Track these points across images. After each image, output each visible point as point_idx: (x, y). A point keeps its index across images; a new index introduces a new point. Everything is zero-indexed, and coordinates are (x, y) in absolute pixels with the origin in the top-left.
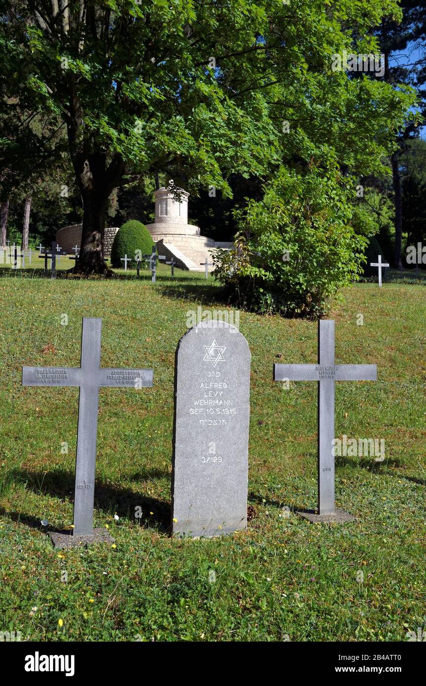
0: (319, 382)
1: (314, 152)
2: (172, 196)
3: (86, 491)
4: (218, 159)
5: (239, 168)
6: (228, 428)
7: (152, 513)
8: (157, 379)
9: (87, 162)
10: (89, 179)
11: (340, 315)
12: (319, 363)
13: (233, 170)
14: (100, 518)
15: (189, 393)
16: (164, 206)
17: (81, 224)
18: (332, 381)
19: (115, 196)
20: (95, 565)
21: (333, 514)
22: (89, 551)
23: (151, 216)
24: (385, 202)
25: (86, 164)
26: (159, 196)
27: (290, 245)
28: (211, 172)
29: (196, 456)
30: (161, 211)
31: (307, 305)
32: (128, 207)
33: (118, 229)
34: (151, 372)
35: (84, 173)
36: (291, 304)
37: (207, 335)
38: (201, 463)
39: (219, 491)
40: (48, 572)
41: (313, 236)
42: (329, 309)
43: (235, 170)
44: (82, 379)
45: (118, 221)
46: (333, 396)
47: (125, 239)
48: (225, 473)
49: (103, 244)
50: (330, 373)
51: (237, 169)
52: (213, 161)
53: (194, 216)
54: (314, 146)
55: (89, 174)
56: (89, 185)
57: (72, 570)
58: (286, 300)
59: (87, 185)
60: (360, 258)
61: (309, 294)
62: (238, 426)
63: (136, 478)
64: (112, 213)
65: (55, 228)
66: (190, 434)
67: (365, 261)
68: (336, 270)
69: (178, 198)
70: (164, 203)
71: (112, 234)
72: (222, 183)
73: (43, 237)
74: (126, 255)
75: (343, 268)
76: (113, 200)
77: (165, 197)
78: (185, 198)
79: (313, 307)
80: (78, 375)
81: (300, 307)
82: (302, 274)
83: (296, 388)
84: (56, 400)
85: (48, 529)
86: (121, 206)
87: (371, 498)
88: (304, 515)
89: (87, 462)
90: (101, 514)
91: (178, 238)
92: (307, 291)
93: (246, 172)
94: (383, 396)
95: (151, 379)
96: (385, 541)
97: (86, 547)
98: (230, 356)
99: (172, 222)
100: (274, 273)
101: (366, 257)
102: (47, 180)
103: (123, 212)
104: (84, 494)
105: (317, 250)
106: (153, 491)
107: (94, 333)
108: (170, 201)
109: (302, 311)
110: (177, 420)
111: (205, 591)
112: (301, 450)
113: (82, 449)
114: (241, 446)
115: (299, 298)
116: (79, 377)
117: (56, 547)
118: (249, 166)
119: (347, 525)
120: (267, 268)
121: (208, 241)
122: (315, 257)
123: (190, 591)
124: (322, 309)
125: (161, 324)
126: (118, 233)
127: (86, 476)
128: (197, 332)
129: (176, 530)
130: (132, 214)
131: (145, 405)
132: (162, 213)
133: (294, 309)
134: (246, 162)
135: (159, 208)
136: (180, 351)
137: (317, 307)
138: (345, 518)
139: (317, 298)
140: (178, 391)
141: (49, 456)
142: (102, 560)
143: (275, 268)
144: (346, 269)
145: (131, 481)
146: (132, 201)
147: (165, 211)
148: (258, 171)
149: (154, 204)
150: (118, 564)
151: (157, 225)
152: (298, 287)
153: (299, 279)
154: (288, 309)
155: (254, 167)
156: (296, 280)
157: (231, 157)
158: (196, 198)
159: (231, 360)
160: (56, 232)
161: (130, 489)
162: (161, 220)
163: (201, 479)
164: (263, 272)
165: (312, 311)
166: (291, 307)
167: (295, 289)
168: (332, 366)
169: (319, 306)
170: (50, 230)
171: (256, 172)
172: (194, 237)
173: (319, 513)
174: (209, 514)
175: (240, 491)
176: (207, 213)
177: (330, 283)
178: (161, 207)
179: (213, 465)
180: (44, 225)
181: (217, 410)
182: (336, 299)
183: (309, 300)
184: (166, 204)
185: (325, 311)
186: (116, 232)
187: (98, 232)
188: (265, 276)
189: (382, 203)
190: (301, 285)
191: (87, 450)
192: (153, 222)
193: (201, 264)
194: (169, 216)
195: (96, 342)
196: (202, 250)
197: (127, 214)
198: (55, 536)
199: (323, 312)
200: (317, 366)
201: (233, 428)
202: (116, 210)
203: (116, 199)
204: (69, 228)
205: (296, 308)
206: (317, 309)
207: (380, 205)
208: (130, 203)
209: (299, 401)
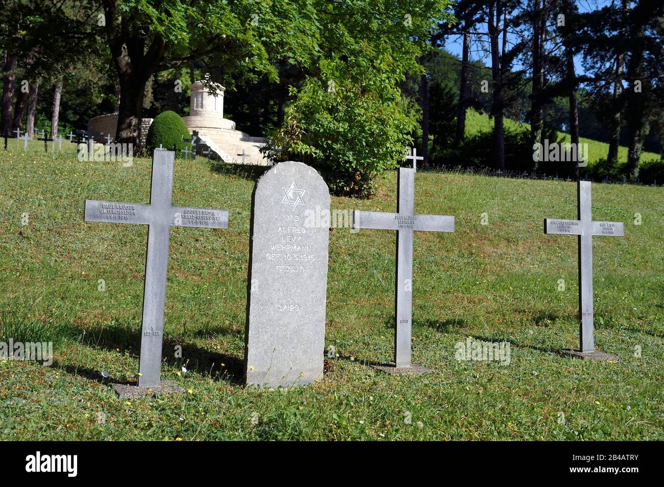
0: (398, 231)
1: (354, 47)
2: (207, 90)
3: (154, 339)
4: (264, 43)
5: (285, 54)
6: (305, 275)
7: (223, 365)
8: (209, 247)
9: (124, 46)
10: (127, 64)
11: (387, 195)
12: (398, 212)
13: (279, 56)
14: (164, 371)
15: (267, 237)
16: (200, 99)
17: (116, 113)
18: (411, 231)
19: (150, 88)
20: (169, 412)
21: (408, 366)
22: (159, 400)
23: (186, 109)
24: (413, 106)
25: (124, 48)
26: (195, 89)
27: (341, 124)
28: (258, 55)
29: (272, 304)
30: (197, 104)
31: (356, 184)
32: (163, 99)
33: (152, 120)
34: (226, 213)
35: (122, 56)
36: (340, 182)
37: (285, 176)
38: (277, 312)
39: (295, 341)
40: (116, 420)
41: (363, 116)
42: (376, 189)
43: (281, 56)
44: (152, 216)
45: (152, 113)
46: (411, 247)
47: (161, 129)
48: (302, 323)
49: (140, 130)
50: (409, 223)
51: (283, 55)
52: (260, 45)
53: (229, 111)
54: (354, 42)
55: (127, 58)
56: (127, 69)
57: (143, 417)
58: (335, 178)
59: (124, 69)
60: (408, 140)
61: (358, 173)
62: (316, 274)
63: (200, 334)
64: (147, 103)
65: (86, 118)
66: (266, 280)
67: (412, 143)
68: (385, 150)
69: (213, 92)
70: (200, 96)
71: (146, 124)
72: (268, 67)
73: (74, 127)
74: (161, 145)
75: (391, 148)
76: (147, 91)
77: (201, 91)
78: (221, 94)
79: (362, 186)
80: (147, 212)
81: (348, 185)
82: (351, 153)
83: (350, 259)
84: (103, 265)
85: (108, 381)
86: (156, 98)
87: (443, 353)
88: (381, 368)
89: (155, 307)
90: (166, 368)
91: (212, 131)
92: (356, 170)
93: (292, 58)
94: (434, 268)
95: (226, 220)
96: (468, 389)
97: (154, 396)
98: (310, 200)
99: (208, 115)
100: (324, 151)
101: (413, 139)
102: (78, 67)
103: (157, 105)
104: (151, 341)
105: (366, 129)
106: (219, 347)
107: (165, 167)
108: (205, 95)
109: (350, 189)
110: (253, 265)
111: (296, 433)
112: (365, 312)
113: (150, 293)
114: (319, 295)
115: (349, 177)
116: (147, 215)
117: (121, 397)
118: (294, 53)
119: (425, 375)
120: (317, 146)
121: (244, 136)
122: (363, 137)
123: (281, 434)
124: (370, 188)
125: (210, 196)
126: (153, 123)
127: (154, 322)
128: (275, 173)
129: (249, 382)
130: (166, 107)
131: (198, 272)
132: (197, 106)
133: (342, 187)
134: (292, 48)
135: (195, 101)
136: (257, 191)
137: (365, 186)
138: (422, 370)
139: (365, 178)
140: (255, 235)
141: (102, 314)
142: (176, 407)
143: (325, 146)
144: (394, 149)
145: (195, 337)
146: (167, 94)
147: (200, 105)
148: (303, 58)
149: (189, 97)
150: (193, 411)
151: (193, 118)
152: (348, 165)
153: (349, 158)
154: (337, 187)
155: (299, 54)
156: (346, 158)
157: (277, 43)
158: (233, 92)
159: (311, 205)
160: (87, 122)
161: (194, 345)
162: (196, 114)
163: (277, 329)
164: (313, 149)
165: (360, 190)
166: (340, 185)
167: (345, 167)
168: (411, 215)
169: (367, 185)
170: (81, 119)
171: (301, 59)
172: (230, 131)
173: (395, 366)
174: (284, 365)
175: (317, 342)
176: (242, 109)
177: (379, 162)
178: (197, 101)
179: (290, 314)
180: (75, 113)
181: (295, 256)
182: (384, 178)
183: (358, 178)
184: (202, 98)
185: (372, 191)
186: (151, 123)
187: (135, 117)
188: (316, 153)
189: (411, 106)
190: (350, 163)
191: (156, 295)
192: (189, 114)
193: (239, 155)
194: (204, 109)
195: (168, 177)
196: (238, 144)
197: (162, 106)
198: (118, 387)
199: (371, 191)
200: (397, 214)
201: (311, 276)
202: (151, 102)
203: (151, 90)
204: (102, 118)
205: (345, 186)
206: (365, 188)
207: (408, 109)
208: (165, 95)
209: (355, 271)
